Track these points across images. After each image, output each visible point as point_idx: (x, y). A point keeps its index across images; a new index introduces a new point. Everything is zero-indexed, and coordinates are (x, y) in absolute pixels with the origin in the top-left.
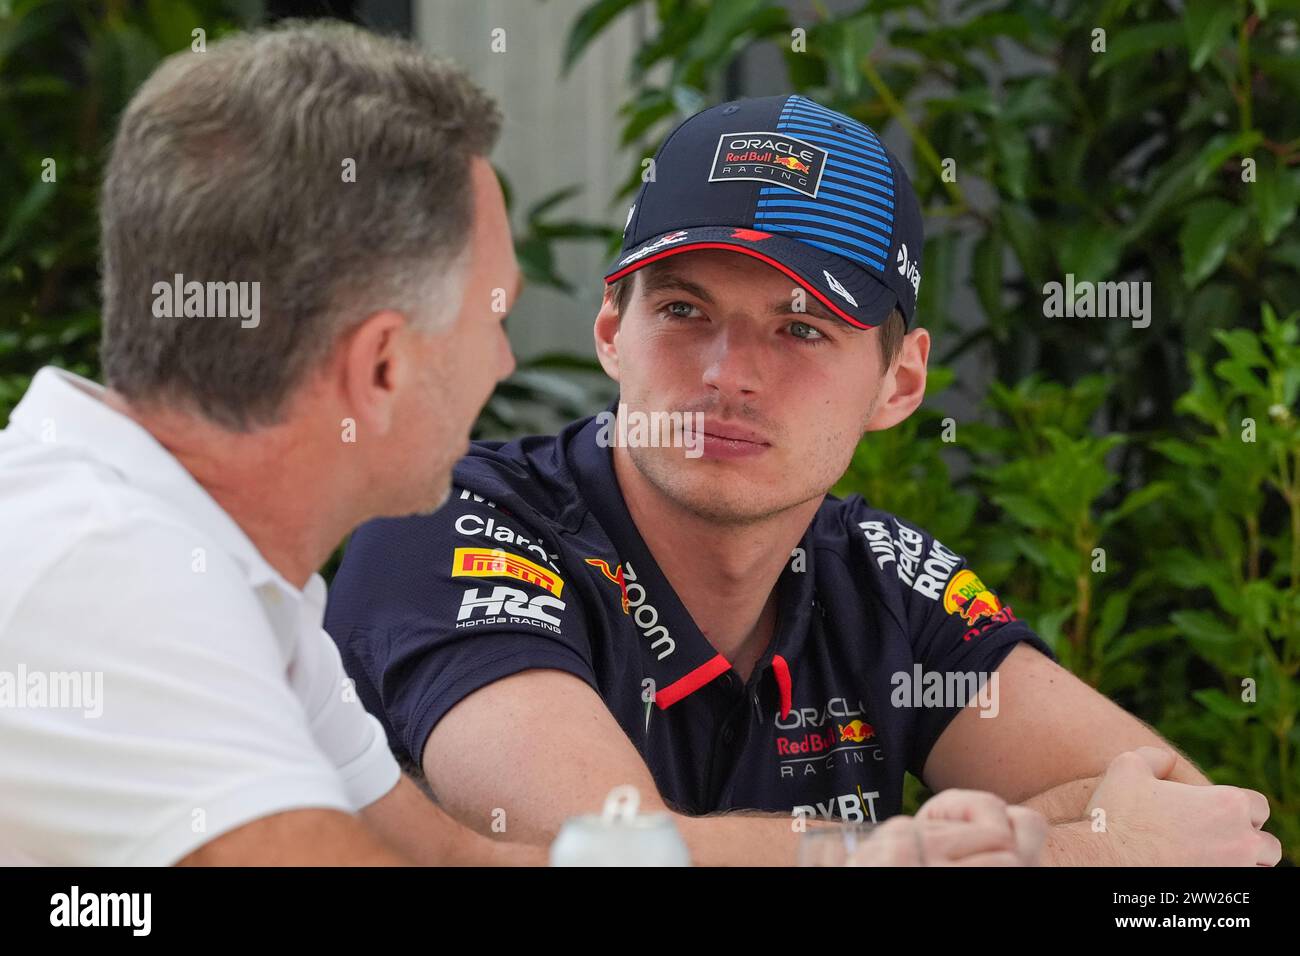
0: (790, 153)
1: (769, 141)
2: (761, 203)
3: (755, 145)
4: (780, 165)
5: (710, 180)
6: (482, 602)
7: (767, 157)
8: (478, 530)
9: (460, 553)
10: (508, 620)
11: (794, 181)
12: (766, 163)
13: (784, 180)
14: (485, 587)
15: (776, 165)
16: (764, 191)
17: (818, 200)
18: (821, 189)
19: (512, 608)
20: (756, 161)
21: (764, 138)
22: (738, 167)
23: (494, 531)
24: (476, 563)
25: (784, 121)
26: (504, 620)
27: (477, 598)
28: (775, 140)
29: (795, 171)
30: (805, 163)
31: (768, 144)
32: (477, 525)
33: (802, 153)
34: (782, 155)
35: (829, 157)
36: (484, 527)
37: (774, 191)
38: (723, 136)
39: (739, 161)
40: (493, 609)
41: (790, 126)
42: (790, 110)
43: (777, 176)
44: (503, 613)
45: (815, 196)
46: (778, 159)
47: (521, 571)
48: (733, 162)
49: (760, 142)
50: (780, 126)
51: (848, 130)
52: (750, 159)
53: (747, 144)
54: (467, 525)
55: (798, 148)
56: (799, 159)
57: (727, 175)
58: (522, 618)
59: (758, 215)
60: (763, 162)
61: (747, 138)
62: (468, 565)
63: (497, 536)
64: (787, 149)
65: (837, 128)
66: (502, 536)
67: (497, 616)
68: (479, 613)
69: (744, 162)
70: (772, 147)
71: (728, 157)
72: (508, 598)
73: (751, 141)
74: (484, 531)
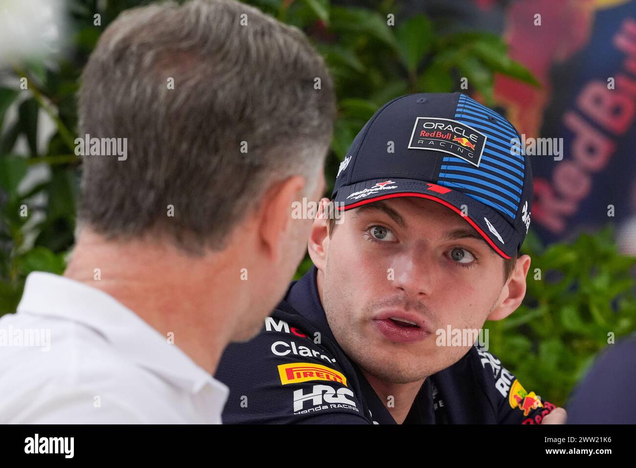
0: (463, 135)
1: (450, 126)
2: (443, 167)
3: (440, 127)
4: (457, 142)
5: (409, 147)
6: (308, 397)
7: (449, 136)
8: (288, 352)
9: (282, 369)
10: (329, 407)
11: (465, 154)
12: (448, 140)
13: (459, 153)
14: (307, 388)
15: (454, 142)
16: (445, 159)
17: (480, 169)
18: (482, 161)
19: (329, 398)
20: (441, 138)
21: (447, 123)
22: (430, 141)
23: (298, 350)
24: (295, 373)
25: (459, 113)
26: (326, 407)
27: (303, 395)
28: (454, 125)
29: (466, 147)
30: (473, 143)
31: (449, 128)
32: (287, 348)
33: (471, 136)
34: (458, 136)
35: (488, 140)
36: (290, 348)
37: (452, 160)
38: (418, 118)
39: (429, 137)
40: (317, 401)
41: (464, 116)
42: (462, 105)
43: (455, 150)
44: (324, 403)
45: (478, 166)
46: (455, 139)
47: (324, 374)
48: (425, 137)
49: (444, 125)
50: (457, 116)
51: (498, 122)
52: (437, 136)
53: (435, 126)
54: (280, 349)
55: (468, 132)
56: (469, 139)
57: (420, 145)
58: (337, 404)
59: (441, 175)
60: (445, 139)
61: (435, 121)
62: (290, 376)
63: (301, 353)
64: (461, 132)
65: (492, 120)
66: (304, 353)
67: (321, 405)
68: (308, 404)
69: (432, 138)
70: (452, 129)
71: (422, 133)
72: (324, 392)
73: (437, 124)
74: (292, 351)
